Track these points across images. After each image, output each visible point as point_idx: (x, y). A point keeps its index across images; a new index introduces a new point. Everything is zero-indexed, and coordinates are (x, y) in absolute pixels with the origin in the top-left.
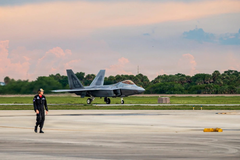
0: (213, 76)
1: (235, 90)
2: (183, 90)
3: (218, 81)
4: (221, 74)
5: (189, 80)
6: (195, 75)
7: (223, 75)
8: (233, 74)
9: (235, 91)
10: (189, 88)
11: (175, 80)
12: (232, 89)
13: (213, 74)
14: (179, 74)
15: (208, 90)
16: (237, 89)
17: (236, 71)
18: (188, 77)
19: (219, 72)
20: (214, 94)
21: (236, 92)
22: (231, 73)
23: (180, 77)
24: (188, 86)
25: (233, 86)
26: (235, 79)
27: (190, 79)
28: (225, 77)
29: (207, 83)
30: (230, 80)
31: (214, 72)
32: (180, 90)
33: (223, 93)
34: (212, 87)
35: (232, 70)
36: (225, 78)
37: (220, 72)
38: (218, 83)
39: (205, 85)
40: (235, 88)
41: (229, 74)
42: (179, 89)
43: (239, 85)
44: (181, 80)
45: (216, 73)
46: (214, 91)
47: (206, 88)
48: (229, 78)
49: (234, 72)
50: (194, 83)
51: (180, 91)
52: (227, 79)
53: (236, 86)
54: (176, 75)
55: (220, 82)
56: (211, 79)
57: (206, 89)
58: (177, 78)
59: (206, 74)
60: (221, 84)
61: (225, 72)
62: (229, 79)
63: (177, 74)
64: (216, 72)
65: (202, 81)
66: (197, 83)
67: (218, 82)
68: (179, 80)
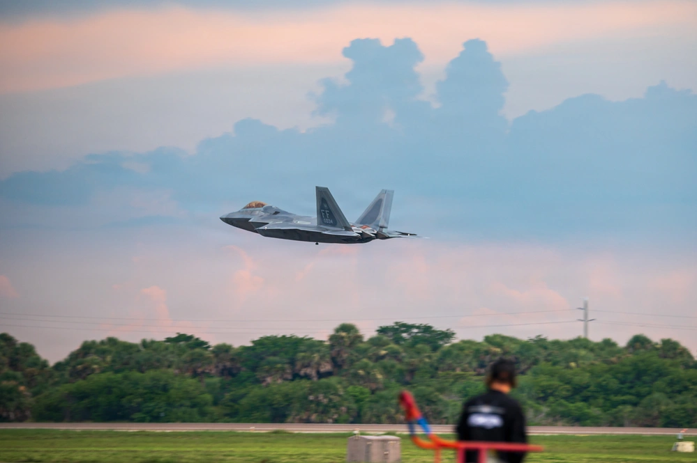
0: (332, 347)
1: (440, 408)
2: (206, 404)
3: (364, 370)
4: (366, 339)
5: (228, 364)
6: (253, 342)
7: (373, 341)
8: (416, 340)
9: (440, 413)
10: (227, 396)
11: (166, 363)
12: (428, 405)
13: (332, 338)
14: (182, 338)
15: (321, 408)
16: (446, 405)
17: (427, 329)
18: (223, 350)
19: (356, 331)
20: (346, 422)
21: (446, 415)
22: (404, 335)
23: (190, 352)
24: (224, 388)
25: (432, 393)
26: (427, 360)
27: (232, 360)
28: (383, 352)
29: (307, 377)
30: (408, 364)
31: (338, 330)
32: (193, 406)
33: (384, 417)
34: (336, 394)
35: (410, 322)
36: (383, 357)
37: (361, 332)
38: (362, 377)
39: (305, 384)
40: (440, 400)
41: (398, 340)
42: (190, 398)
43: (451, 385)
44: (192, 360)
45: (344, 334)
46: (348, 412)
47: (311, 398)
48: (404, 357)
49: (415, 330)
50: (249, 377)
51: (195, 410)
52: (394, 362)
53: (442, 390)
54: (169, 340)
55: (368, 373)
56: (322, 358)
57: (312, 401)
58: (172, 353)
59: (302, 340)
60: (375, 380)
61: (383, 330)
62: (400, 360)
63: (174, 335)
64: (346, 328)
65: (286, 366)
66: (264, 375)
67: (361, 372)
68: (185, 362)
